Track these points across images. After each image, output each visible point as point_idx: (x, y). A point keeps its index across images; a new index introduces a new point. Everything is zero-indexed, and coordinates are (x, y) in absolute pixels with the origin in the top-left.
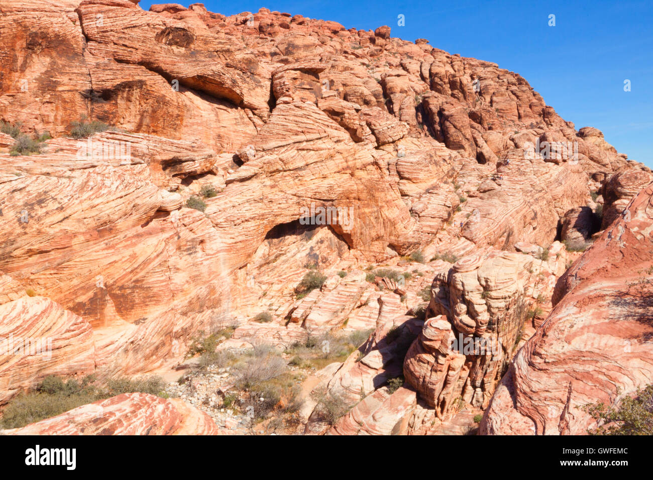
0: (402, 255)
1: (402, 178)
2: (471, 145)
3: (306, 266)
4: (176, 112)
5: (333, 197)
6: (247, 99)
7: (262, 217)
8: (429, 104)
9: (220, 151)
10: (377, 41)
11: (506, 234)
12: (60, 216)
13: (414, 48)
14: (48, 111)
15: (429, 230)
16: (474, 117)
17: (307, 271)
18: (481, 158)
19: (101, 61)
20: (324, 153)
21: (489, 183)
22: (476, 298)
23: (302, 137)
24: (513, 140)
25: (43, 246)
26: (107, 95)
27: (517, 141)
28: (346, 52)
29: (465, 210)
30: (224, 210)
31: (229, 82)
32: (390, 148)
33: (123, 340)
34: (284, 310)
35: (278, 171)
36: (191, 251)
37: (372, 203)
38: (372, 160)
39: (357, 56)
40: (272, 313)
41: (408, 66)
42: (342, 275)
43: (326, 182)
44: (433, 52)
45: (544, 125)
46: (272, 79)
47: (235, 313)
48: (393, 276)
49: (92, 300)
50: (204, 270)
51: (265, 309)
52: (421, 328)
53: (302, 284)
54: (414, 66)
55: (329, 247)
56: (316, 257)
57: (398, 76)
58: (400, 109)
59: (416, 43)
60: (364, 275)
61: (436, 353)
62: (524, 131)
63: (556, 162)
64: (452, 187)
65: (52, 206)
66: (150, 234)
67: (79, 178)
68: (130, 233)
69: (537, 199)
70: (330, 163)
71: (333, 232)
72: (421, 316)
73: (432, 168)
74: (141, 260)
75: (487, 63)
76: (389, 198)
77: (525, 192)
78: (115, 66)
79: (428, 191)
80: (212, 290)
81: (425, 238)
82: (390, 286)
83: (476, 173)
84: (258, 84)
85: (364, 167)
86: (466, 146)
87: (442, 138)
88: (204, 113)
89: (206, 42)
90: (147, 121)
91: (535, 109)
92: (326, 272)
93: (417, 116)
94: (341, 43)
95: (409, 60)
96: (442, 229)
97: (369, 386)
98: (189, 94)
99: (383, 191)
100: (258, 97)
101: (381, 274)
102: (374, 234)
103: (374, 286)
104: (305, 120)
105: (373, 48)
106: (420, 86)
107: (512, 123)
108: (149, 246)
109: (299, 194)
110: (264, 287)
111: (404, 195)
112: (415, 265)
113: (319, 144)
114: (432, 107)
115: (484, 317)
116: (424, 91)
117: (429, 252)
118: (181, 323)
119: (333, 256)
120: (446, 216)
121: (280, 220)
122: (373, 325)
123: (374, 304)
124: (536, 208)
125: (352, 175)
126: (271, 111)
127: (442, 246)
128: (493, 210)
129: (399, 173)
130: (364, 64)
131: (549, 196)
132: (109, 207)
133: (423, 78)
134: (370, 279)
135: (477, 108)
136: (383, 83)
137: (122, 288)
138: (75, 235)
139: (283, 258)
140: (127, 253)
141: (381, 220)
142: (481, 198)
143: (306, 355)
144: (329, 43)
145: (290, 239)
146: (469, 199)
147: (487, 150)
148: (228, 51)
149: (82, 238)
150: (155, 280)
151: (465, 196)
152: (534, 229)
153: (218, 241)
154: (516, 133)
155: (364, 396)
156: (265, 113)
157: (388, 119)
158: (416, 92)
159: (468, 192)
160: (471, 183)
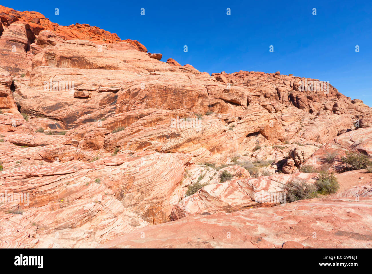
0: (282, 142)
1: (283, 120)
2: (307, 107)
3: (256, 144)
4: (226, 108)
5: (263, 127)
6: (242, 104)
7: (246, 132)
8: (293, 95)
9: (235, 116)
10: (275, 76)
11: (317, 137)
12: (208, 132)
13: (288, 77)
14: (202, 110)
15: (291, 135)
16: (309, 98)
17: (256, 145)
18: (311, 112)
19: (211, 98)
20: (261, 116)
21: (312, 121)
22: (300, 156)
23: (255, 112)
24: (324, 105)
25: (205, 138)
26: (213, 106)
27: (325, 105)
28: (265, 81)
29: (303, 129)
30: (237, 130)
31: (238, 100)
32: (279, 112)
33: (218, 158)
34: (251, 154)
35: (249, 121)
36: (230, 139)
37: (274, 128)
38: (274, 117)
39: (269, 82)
40: (248, 154)
41: (286, 83)
42: (265, 146)
43: (262, 123)
44: (295, 78)
45: (337, 99)
46: (248, 98)
47: (239, 154)
48: (279, 147)
49: (213, 149)
50: (233, 144)
51: (246, 153)
52: (287, 161)
53: (255, 148)
54: (288, 83)
55: (262, 139)
56: (258, 141)
57: (282, 87)
58: (283, 97)
59: (289, 75)
60: (272, 147)
61: (290, 166)
62: (329, 102)
63: (339, 114)
64: (299, 123)
65: (206, 130)
66: (223, 136)
67: (210, 124)
68: (219, 136)
69: (330, 126)
70: (263, 119)
71: (263, 135)
72: (287, 158)
73: (293, 117)
74: (221, 141)
75: (315, 79)
76: (279, 127)
77: (325, 124)
78: (214, 99)
79: (291, 124)
80: (234, 148)
81: (289, 137)
82: (279, 150)
83: (308, 117)
84: (244, 100)
85: (272, 119)
86: (306, 108)
87: (297, 105)
88: (232, 108)
89: (232, 91)
90: (220, 110)
91: (333, 94)
92: (261, 145)
93: (288, 99)
94: (264, 78)
95: (286, 81)
96: (295, 135)
97: (274, 172)
98: (229, 104)
99: (277, 125)
100: (244, 103)
101: (276, 147)
102: (274, 136)
103: (274, 150)
104: (256, 108)
105: (274, 78)
106: (290, 89)
107: (324, 99)
108: (223, 138)
109: (255, 126)
110: (245, 148)
111: (283, 125)
112: (286, 145)
113: (260, 114)
114: (294, 96)
115: (302, 160)
116: (291, 91)
117: (291, 141)
118: (229, 155)
119: (263, 141)
120: (296, 131)
121: (250, 133)
122: (274, 159)
123: (274, 154)
124: (329, 129)
125: (268, 121)
126: (247, 106)
127: (295, 140)
128: (313, 130)
129: (282, 119)
130: (271, 84)
131: (334, 125)
132: (216, 130)
133: (291, 86)
134: (273, 148)
135: (311, 95)
136: (277, 89)
137: (218, 147)
138: (210, 136)
139: (250, 141)
140: (219, 140)
141: (276, 133)
142: (309, 126)
143: (258, 164)
144: (260, 78)
145: (252, 137)
146: (305, 126)
147: (313, 108)
148: (237, 92)
149: (211, 137)
150: (224, 145)
151: (304, 125)
152: (328, 135)
153: (236, 137)
154: (325, 102)
155: (273, 173)
156: (246, 107)
157: (279, 104)
158: (288, 91)
159: (305, 124)
160: (306, 121)
